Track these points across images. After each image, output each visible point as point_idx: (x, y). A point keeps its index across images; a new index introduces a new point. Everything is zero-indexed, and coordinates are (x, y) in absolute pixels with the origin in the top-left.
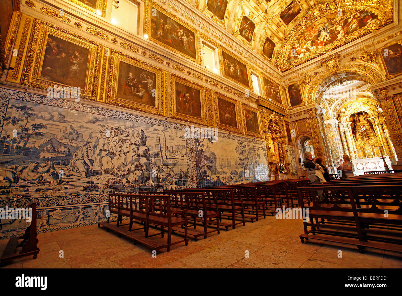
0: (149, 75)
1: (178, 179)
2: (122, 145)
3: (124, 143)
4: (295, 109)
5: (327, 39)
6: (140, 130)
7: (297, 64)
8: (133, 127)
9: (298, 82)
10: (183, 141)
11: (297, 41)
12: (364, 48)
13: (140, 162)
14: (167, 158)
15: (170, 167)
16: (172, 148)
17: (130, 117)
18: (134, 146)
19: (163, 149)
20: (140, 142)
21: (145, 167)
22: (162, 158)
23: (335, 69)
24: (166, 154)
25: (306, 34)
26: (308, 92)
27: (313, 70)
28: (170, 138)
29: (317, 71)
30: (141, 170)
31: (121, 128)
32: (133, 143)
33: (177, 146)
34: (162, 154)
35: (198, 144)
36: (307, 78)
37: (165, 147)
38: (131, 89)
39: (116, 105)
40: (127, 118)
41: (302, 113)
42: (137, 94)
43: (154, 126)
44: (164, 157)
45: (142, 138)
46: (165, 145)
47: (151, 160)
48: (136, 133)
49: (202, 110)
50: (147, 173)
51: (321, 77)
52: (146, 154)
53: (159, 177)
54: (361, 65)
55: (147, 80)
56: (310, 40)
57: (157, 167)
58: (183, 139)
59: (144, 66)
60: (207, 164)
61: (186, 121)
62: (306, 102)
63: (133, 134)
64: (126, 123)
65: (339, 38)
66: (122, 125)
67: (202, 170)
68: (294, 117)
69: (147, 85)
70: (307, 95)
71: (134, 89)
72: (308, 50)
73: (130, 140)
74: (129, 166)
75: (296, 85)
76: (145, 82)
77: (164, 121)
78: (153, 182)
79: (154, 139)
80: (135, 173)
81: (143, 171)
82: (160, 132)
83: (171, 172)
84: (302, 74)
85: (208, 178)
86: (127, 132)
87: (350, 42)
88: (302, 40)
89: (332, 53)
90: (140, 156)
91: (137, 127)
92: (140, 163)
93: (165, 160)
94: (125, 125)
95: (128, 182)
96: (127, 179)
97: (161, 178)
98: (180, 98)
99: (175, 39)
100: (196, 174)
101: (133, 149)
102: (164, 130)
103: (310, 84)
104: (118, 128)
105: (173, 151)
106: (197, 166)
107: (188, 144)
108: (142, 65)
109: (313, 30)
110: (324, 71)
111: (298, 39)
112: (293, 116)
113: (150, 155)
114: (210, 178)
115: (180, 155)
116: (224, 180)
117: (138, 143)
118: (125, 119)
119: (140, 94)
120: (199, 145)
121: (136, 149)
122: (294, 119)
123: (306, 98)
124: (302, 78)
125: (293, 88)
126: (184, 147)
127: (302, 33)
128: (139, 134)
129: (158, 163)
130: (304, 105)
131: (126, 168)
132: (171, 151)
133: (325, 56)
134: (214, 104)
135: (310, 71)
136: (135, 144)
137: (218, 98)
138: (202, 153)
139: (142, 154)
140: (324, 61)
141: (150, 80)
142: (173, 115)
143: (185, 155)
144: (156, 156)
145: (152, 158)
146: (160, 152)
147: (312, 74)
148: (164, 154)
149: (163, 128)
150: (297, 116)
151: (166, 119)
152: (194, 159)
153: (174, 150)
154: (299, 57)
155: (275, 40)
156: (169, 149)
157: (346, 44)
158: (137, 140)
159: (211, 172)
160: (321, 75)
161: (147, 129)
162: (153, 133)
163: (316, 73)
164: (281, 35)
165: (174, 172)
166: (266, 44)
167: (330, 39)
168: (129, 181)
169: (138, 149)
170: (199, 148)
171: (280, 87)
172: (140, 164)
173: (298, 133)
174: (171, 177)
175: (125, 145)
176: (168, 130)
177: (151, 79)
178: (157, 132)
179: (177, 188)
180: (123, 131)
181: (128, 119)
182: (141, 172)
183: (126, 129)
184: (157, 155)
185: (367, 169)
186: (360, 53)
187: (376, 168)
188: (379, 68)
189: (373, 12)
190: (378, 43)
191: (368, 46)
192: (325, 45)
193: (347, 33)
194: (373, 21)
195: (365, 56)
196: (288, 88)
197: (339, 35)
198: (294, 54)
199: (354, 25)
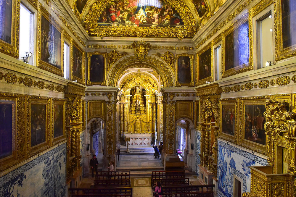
4: (94, 86)
5: (143, 21)
9: (105, 55)
12: (169, 48)
23: (143, 58)
26: (112, 70)
27: (122, 47)
29: (126, 50)
36: (115, 55)
41: (101, 94)
51: (128, 59)
54: (163, 63)
56: (127, 11)
62: (108, 82)
68: (90, 96)
70: (110, 73)
72: (123, 21)
75: (101, 57)
87: (161, 37)
89: (146, 40)
103: (116, 63)
110: (132, 53)
112: (90, 94)
123: (109, 77)
130: (105, 85)
133: (138, 39)
135: (120, 48)
140: (135, 44)
147: (121, 51)
150: (95, 95)
154: (112, 24)
157: (158, 37)
160: (129, 57)
163: (124, 53)
167: (145, 21)
171: (83, 54)
173: (92, 115)
185: (135, 144)
186: (165, 51)
187: (141, 144)
188: (174, 73)
189: (182, 18)
190: (178, 49)
191: (171, 48)
192: (140, 26)
193: (161, 25)
194: (180, 27)
195: (168, 57)
196: (91, 58)
197: (154, 23)
198: (108, 18)
199: (167, 21)
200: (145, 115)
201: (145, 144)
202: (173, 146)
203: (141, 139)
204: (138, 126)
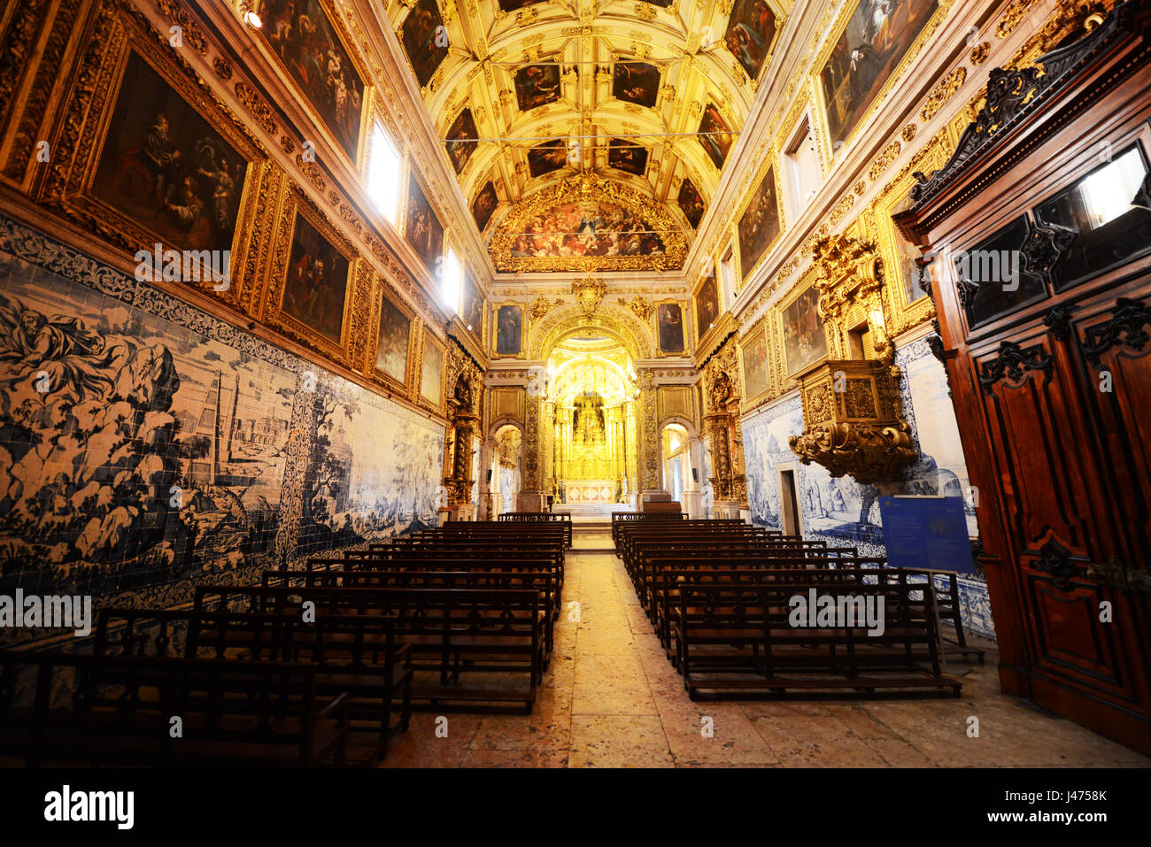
0: (225, 157)
1: (251, 528)
2: (76, 397)
3: (86, 390)
4: (503, 361)
5: (591, 246)
6: (160, 350)
7: (531, 269)
8: (136, 331)
9: (523, 306)
10: (285, 404)
11: (539, 220)
12: (640, 291)
13: (137, 471)
14: (231, 460)
15: (233, 489)
16: (253, 427)
17: (131, 289)
18: (125, 409)
19: (226, 427)
20: (150, 394)
21: (152, 491)
22: (217, 459)
23: (592, 308)
24: (230, 444)
25: (559, 216)
26: (536, 332)
27: (555, 291)
28: (252, 391)
29: (562, 297)
30: (138, 505)
31: (83, 325)
32: (125, 396)
33: (268, 420)
34: (217, 447)
35: (319, 418)
36: (542, 305)
37: (233, 420)
38: (156, 182)
39: (85, 227)
40: (118, 290)
41: (517, 373)
42: (174, 207)
43: (212, 341)
44: (224, 456)
45: (161, 381)
46: (234, 414)
47: (181, 464)
48: (143, 357)
49: (344, 321)
50: (155, 515)
51: (565, 313)
52: (166, 444)
53: (196, 527)
54: (629, 317)
55: (214, 171)
56: (563, 231)
57: (195, 491)
58: (285, 400)
59: (217, 119)
60: (331, 481)
61: (305, 344)
62: (529, 353)
63: (129, 361)
64: (107, 312)
65: (609, 254)
66: (89, 316)
67: (317, 497)
68: (497, 378)
69: (213, 190)
70: (533, 338)
71: (166, 187)
72: (555, 248)
73: (111, 382)
74: (92, 488)
75: (517, 309)
76: (210, 175)
77: (241, 329)
78: (171, 547)
79: (201, 388)
80: (108, 518)
81: (145, 507)
82: (226, 368)
83: (235, 508)
84: (534, 292)
85: (327, 523)
86: (108, 347)
87: (623, 271)
88: (550, 223)
89: (596, 276)
90: (141, 449)
91: (152, 334)
92: (136, 476)
93: (223, 465)
94: (104, 319)
95: (74, 555)
96: (72, 546)
97: (202, 532)
98: (301, 270)
99: (318, 75)
100: (300, 513)
101: (121, 418)
102: (238, 363)
103: (544, 319)
104: (72, 324)
105: (253, 435)
106: (308, 485)
107: (296, 416)
108: (210, 111)
109: (574, 214)
110: (573, 302)
111: (542, 216)
112: (495, 374)
113: (177, 448)
114: (332, 521)
115: (271, 450)
116: (358, 527)
117: (142, 399)
118: (107, 291)
119: (184, 211)
120: (322, 422)
121: (130, 422)
122: (496, 380)
123: (530, 345)
124: (532, 301)
125: (509, 313)
126: (284, 425)
127: (553, 210)
128: (152, 362)
129: (200, 475)
130: (523, 358)
131: (74, 498)
132: (248, 437)
133: (583, 276)
134: (372, 312)
135: (550, 292)
136: (131, 400)
137: (383, 297)
138: (326, 447)
139: (149, 439)
140: (578, 285)
141: (226, 175)
142: (273, 321)
143: (283, 450)
144: (196, 452)
145: (182, 460)
146: (213, 439)
147: (552, 299)
148: (223, 446)
149: (235, 355)
150: (504, 376)
151: (251, 326)
152: (303, 465)
153: (255, 432)
154: (537, 254)
155: (501, 195)
156: (243, 428)
157: (618, 270)
158: (140, 387)
159: (335, 504)
160: (568, 308)
161: (187, 348)
162: (202, 365)
163: (559, 302)
164: (515, 191)
165: (242, 508)
166: (484, 196)
167: (596, 247)
168: (80, 552)
169: (140, 419)
170: (321, 432)
171: (485, 301)
172: (136, 479)
174: (232, 525)
175: (90, 402)
176: (249, 365)
177: (231, 173)
178: (215, 365)
179: (243, 561)
180: (92, 342)
181: (120, 294)
182: (135, 511)
183: (103, 333)
184: (201, 447)
185: (585, 498)
186: (633, 296)
187: (596, 498)
188: (651, 334)
189: (661, 238)
190: (657, 292)
191: (644, 290)
192: (586, 255)
193: (623, 251)
194: (659, 253)
195: (638, 304)
196: (499, 311)
197: (610, 249)
198: (529, 244)
199: (635, 245)
200: (602, 447)
201: (603, 499)
202: (657, 473)
203: (596, 489)
204: (590, 466)
